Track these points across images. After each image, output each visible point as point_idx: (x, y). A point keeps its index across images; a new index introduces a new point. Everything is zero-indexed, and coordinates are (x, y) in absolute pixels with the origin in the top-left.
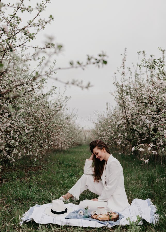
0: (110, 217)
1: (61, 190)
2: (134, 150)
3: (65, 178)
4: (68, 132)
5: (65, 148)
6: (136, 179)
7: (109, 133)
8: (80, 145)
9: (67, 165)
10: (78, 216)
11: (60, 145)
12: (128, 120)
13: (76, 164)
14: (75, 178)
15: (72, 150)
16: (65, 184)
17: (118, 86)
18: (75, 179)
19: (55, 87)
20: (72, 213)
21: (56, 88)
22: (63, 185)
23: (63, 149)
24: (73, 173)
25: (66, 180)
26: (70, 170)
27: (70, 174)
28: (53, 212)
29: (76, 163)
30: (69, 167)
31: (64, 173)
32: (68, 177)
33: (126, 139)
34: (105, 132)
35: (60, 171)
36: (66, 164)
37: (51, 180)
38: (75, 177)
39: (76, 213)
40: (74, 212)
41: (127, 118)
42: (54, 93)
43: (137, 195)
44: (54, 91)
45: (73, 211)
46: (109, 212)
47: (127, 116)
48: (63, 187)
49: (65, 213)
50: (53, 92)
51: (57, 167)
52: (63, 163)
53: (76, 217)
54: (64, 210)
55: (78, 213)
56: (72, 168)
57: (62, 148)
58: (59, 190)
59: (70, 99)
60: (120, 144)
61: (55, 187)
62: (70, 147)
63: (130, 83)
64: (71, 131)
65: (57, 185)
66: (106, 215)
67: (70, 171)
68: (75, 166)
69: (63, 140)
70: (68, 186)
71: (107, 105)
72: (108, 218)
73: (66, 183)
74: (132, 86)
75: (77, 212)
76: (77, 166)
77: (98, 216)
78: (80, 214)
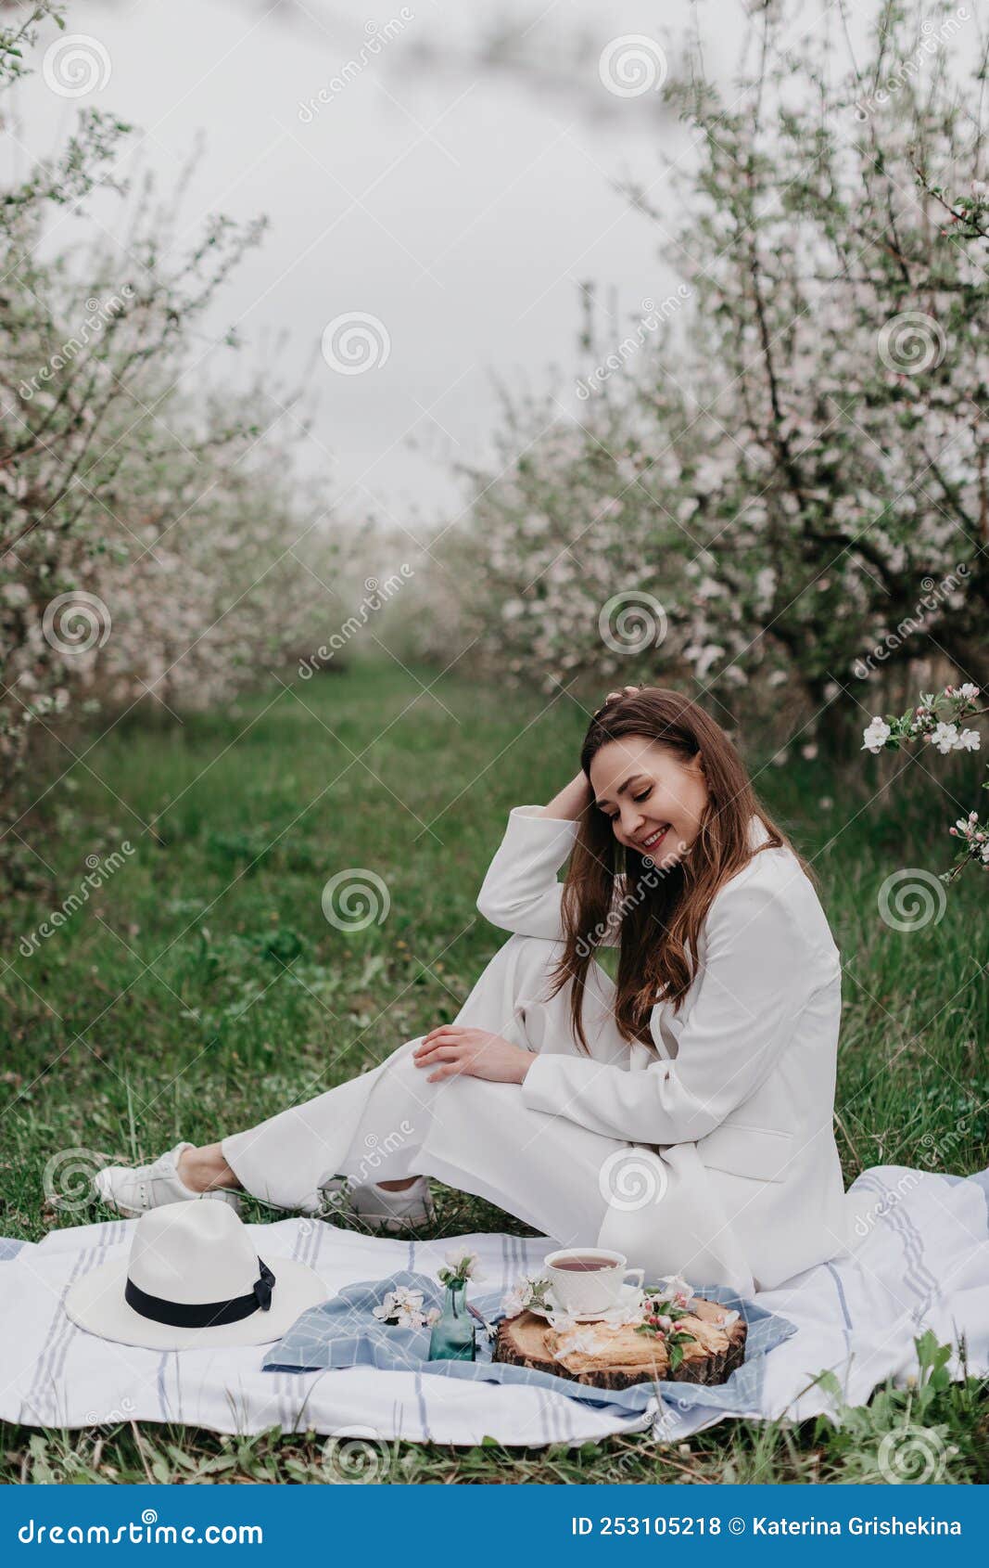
0: (675, 1342)
1: (199, 1091)
2: (882, 742)
3: (225, 973)
4: (224, 554)
5: (203, 694)
6: (867, 987)
7: (602, 569)
8: (334, 668)
9: (231, 854)
10: (381, 1342)
11: (156, 667)
12: (796, 447)
13: (313, 843)
14: (311, 979)
15: (263, 712)
16: (234, 1036)
17: (711, 125)
18: (318, 986)
19: (108, 123)
20: (326, 1317)
21: (120, 128)
22: (215, 1046)
23: (183, 701)
24: (292, 929)
25: (235, 996)
26: (262, 896)
27: (271, 936)
28: (143, 1303)
29: (308, 829)
30: (251, 874)
31: (213, 937)
32: (249, 972)
33: (766, 621)
34: (564, 553)
35: (176, 906)
36: (224, 848)
37: (98, 999)
38: (320, 971)
39: (357, 1315)
40: (338, 1308)
41: (785, 429)
42: (108, 181)
43: (891, 1138)
44: (105, 166)
45: (332, 1294)
46: (658, 1298)
47: (784, 410)
48: (212, 1062)
49: (258, 1315)
50: (94, 168)
51: (146, 875)
52: (192, 831)
53: (367, 1354)
54: (250, 1291)
55: (382, 1312)
56: (275, 879)
57: (169, 693)
58: (185, 1091)
59: (254, 240)
60: (711, 670)
61: (140, 1062)
62: (249, 691)
63: (832, 97)
64: (251, 539)
65: (159, 1045)
66: (640, 1329)
67: (264, 915)
68: (301, 865)
69: (183, 625)
70: (257, 1051)
71: (587, 306)
72: (648, 1351)
73: (241, 1026)
74: (844, 129)
75: (365, 1303)
76: (319, 862)
77: (560, 1343)
78: (393, 1321)
